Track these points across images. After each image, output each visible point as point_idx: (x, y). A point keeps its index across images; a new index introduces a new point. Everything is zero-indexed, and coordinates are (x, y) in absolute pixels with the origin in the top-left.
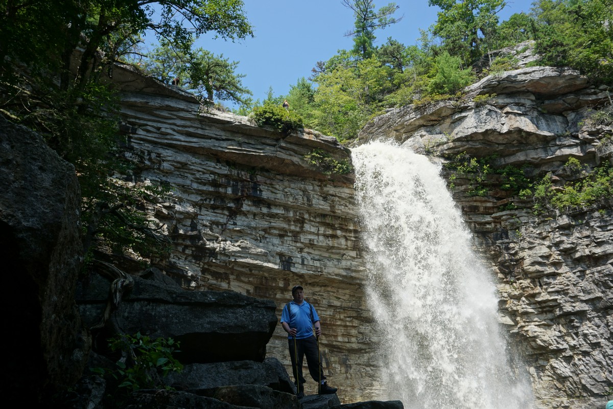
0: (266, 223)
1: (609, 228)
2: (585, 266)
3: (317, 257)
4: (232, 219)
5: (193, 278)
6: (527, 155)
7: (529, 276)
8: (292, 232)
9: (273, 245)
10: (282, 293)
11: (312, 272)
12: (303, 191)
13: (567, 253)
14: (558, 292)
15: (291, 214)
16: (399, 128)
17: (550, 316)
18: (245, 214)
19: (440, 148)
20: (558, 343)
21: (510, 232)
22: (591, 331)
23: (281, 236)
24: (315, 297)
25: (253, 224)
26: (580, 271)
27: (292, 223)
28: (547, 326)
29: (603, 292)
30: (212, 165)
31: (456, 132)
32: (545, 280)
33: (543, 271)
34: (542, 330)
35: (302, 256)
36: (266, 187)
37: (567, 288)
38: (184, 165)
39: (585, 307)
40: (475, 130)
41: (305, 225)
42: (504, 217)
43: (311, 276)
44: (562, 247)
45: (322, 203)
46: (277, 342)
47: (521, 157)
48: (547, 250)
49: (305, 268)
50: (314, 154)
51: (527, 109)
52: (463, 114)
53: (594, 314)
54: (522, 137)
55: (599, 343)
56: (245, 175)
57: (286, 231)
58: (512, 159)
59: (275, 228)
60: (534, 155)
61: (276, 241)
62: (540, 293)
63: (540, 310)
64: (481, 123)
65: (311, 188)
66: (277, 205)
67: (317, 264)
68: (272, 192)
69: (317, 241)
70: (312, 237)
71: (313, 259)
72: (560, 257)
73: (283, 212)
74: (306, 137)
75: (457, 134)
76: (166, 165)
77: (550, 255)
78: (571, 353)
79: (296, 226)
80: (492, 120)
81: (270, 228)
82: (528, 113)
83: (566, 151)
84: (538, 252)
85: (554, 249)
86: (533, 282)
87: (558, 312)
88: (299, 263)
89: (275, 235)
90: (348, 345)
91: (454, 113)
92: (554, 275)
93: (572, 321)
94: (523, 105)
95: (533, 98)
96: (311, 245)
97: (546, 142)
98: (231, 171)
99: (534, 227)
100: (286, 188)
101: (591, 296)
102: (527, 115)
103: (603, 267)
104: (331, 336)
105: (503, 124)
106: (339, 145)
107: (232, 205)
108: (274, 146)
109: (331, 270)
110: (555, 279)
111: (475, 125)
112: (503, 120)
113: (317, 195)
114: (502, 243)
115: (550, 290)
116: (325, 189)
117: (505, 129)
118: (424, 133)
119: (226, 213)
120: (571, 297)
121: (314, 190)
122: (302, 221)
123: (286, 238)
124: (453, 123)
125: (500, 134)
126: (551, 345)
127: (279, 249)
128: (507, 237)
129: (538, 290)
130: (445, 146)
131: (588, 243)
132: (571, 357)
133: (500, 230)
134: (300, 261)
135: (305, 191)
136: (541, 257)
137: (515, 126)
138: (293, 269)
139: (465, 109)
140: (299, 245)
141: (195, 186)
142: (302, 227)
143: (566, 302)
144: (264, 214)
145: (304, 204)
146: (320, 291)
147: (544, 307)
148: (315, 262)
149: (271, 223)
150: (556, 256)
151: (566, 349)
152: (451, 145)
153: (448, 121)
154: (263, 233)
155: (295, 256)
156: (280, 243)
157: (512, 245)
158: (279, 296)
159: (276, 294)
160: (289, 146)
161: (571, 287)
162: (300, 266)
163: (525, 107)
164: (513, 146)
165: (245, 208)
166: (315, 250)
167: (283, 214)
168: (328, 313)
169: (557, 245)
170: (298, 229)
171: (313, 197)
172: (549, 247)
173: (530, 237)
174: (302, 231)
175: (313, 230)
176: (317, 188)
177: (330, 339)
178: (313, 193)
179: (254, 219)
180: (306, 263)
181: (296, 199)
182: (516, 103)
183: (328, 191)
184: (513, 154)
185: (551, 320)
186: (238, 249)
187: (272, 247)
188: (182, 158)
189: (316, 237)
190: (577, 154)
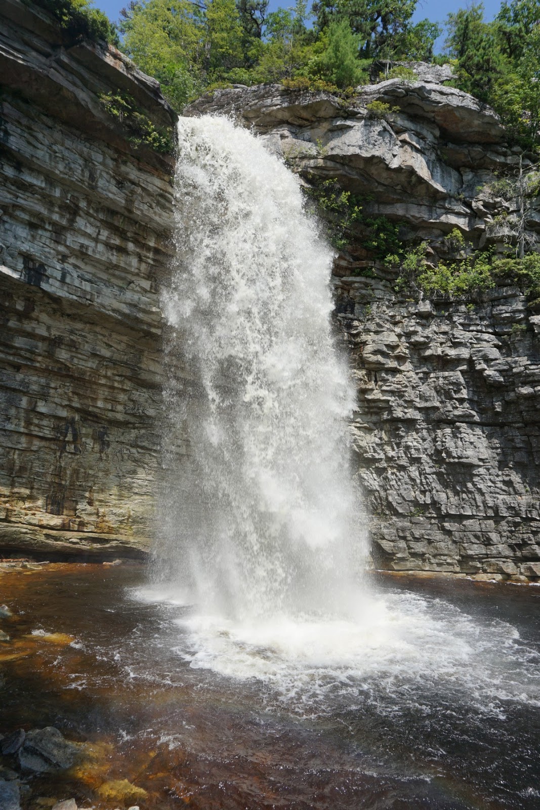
0: (9, 196)
1: (471, 328)
2: (430, 368)
3: (87, 276)
6: (407, 210)
7: (366, 366)
8: (54, 224)
9: (16, 237)
10: (20, 320)
11: (75, 298)
12: (86, 160)
13: (417, 347)
14: (392, 393)
15: (57, 193)
16: (251, 115)
17: (374, 418)
19: (305, 162)
20: (375, 451)
21: (357, 306)
22: (415, 444)
23: (32, 226)
24: (73, 337)
26: (424, 373)
27: (56, 209)
28: (368, 430)
29: (442, 402)
31: (332, 146)
32: (383, 375)
33: (384, 364)
34: (362, 434)
35: (63, 269)
36: (19, 131)
37: (404, 389)
39: (417, 416)
40: (358, 151)
41: (78, 219)
42: (356, 285)
43: (72, 303)
44: (414, 339)
45: (114, 189)
47: (399, 210)
48: (396, 339)
49: (65, 288)
50: (118, 98)
51: (427, 146)
52: (349, 123)
53: (424, 425)
54: (409, 182)
55: (421, 458)
57: (42, 220)
58: (388, 210)
59: (23, 209)
60: (418, 213)
61: (22, 232)
62: (372, 390)
63: (366, 410)
64: (369, 143)
65: (100, 158)
66: (35, 170)
67: (87, 287)
68: (29, 143)
69: (94, 251)
70: (86, 242)
71: (82, 278)
72: (407, 351)
73: (43, 185)
74: (109, 60)
75: (332, 149)
77: (398, 346)
78: (385, 465)
79: (62, 216)
80: (383, 144)
81: (14, 206)
82: (426, 152)
83: (452, 219)
84: (385, 339)
85: (403, 339)
86: (368, 374)
87: (385, 416)
88: (56, 278)
89: (22, 222)
90: (110, 414)
91: (336, 117)
92: (394, 371)
93: (398, 429)
94: (423, 138)
95: (437, 133)
96: (82, 254)
97: (435, 199)
99: (388, 307)
100: (55, 143)
101: (428, 404)
102: (425, 154)
103: (451, 373)
104: (87, 398)
105: (394, 156)
106: (161, 99)
108: (47, 55)
109: (107, 301)
110: (394, 376)
111: (361, 143)
112: (396, 150)
113: (108, 173)
114: (344, 318)
115: (384, 388)
116: (123, 168)
117: (395, 164)
118: (286, 133)
120: (406, 401)
121: (103, 164)
122: (73, 211)
123: (40, 232)
124: (331, 131)
125: (387, 168)
126: (366, 452)
127: (25, 247)
128: (352, 312)
129: (371, 385)
130: (312, 162)
131: (443, 341)
132: (385, 469)
133: (346, 300)
134: (59, 275)
135: (88, 160)
136: (387, 346)
137: (409, 163)
138: (44, 286)
139: (353, 116)
140: (61, 248)
142: (72, 221)
143: (399, 405)
144: (6, 178)
145: (82, 181)
146: (82, 330)
147: (372, 408)
148: (84, 282)
149: (17, 197)
150: (403, 349)
151: (381, 459)
152: (320, 162)
153: (325, 126)
155: (52, 265)
156: (29, 237)
157: (356, 323)
158: (12, 323)
159: (8, 320)
160: (74, 65)
161: (409, 389)
162: (58, 284)
163: (425, 141)
164: (395, 192)
166: (86, 264)
167: (42, 189)
168: (90, 364)
169: (409, 335)
170: (64, 222)
171: (101, 174)
172: (399, 336)
173: (380, 318)
174: (71, 227)
175: (90, 230)
176: (110, 163)
177: (86, 401)
178: (101, 167)
180: (68, 280)
181: (70, 169)
182: (417, 132)
183: (127, 174)
184: (391, 203)
185: (375, 424)
187: (12, 240)
189: (93, 244)
190: (463, 227)
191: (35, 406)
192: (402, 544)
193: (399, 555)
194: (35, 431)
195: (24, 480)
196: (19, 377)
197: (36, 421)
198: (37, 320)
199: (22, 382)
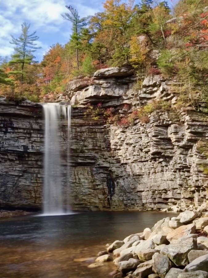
3: (38, 145)
4: (5, 135)
6: (112, 103)
8: (28, 137)
9: (21, 143)
10: (28, 158)
11: (35, 151)
15: (26, 131)
18: (10, 132)
19: (81, 101)
21: (109, 132)
25: (13, 136)
28: (119, 168)
36: (15, 123)
37: (122, 154)
42: (106, 127)
44: (121, 139)
45: (36, 126)
46: (29, 174)
47: (110, 104)
49: (33, 150)
52: (87, 88)
56: (7, 119)
57: (25, 137)
58: (108, 105)
59: (21, 136)
60: (114, 103)
63: (116, 162)
65: (32, 121)
66: (20, 128)
68: (18, 124)
70: (35, 139)
75: (86, 96)
79: (29, 135)
80: (96, 90)
82: (111, 86)
83: (125, 102)
89: (22, 139)
92: (119, 149)
95: (114, 79)
96: (35, 141)
97: (118, 98)
98: (2, 118)
100: (23, 122)
105: (100, 92)
107: (4, 130)
108: (15, 108)
110: (120, 151)
111: (91, 92)
112: (101, 90)
114: (106, 137)
116: (37, 121)
117: (101, 94)
119: (3, 133)
122: (30, 134)
123: (25, 140)
125: (100, 96)
126: (119, 174)
127: (23, 144)
128: (108, 134)
134: (31, 147)
135: (30, 123)
138: (28, 151)
139: (88, 86)
140: (30, 142)
144: (16, 132)
145: (29, 127)
148: (37, 147)
149: (19, 135)
152: (84, 100)
153: (84, 90)
154: (16, 138)
155: (29, 146)
156: (23, 142)
157: (109, 137)
159: (26, 159)
160: (20, 108)
162: (31, 149)
165: (9, 131)
166: (37, 143)
167: (23, 132)
170: (29, 136)
171: (33, 124)
174: (31, 137)
175: (35, 136)
176: (34, 121)
179: (13, 134)
180: (33, 148)
181: (26, 126)
182: (107, 82)
184: (108, 102)
186: (8, 145)
189: (37, 139)
190: (128, 103)
191: (38, 176)
192: (129, 201)
193: (128, 205)
194: (38, 181)
195: (38, 193)
196: (33, 170)
197: (38, 179)
198: (31, 157)
199: (33, 171)
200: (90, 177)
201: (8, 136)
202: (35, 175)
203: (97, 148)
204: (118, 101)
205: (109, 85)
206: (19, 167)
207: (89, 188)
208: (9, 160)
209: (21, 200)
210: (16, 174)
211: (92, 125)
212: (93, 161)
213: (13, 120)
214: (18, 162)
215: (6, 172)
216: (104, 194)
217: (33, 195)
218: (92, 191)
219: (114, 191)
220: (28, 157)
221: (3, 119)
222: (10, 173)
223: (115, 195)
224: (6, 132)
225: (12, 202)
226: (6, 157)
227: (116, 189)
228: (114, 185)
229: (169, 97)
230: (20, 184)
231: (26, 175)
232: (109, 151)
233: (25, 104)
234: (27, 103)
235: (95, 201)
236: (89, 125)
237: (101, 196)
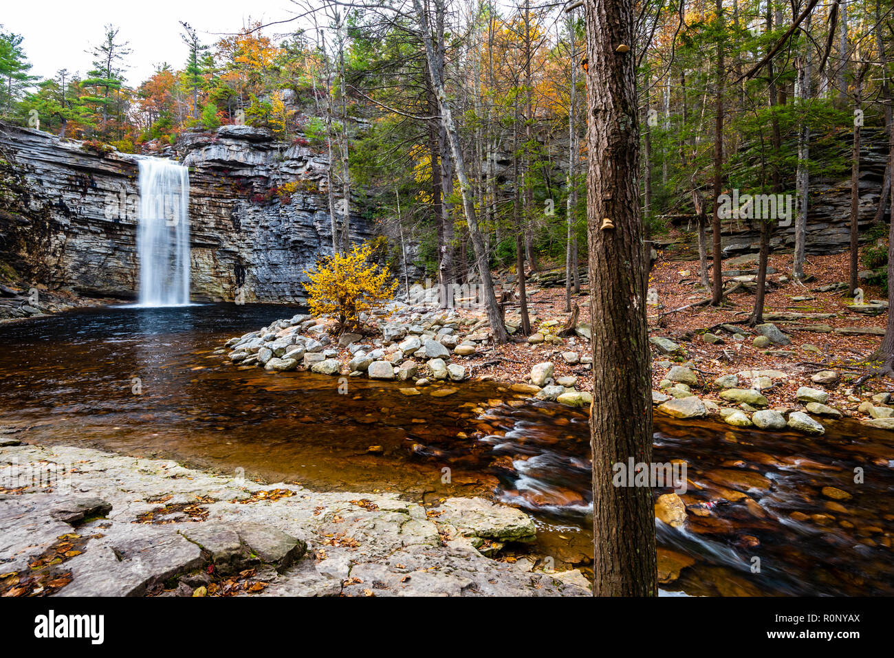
0: (102, 199)
4: (83, 197)
5: (66, 225)
6: (242, 173)
14: (253, 240)
18: (91, 194)
19: (199, 164)
25: (95, 200)
30: (65, 170)
31: (207, 156)
36: (99, 181)
38: (48, 171)
39: (261, 247)
40: (214, 157)
44: (255, 220)
47: (239, 173)
48: (250, 220)
51: (243, 148)
52: (209, 147)
53: (263, 251)
56: (86, 175)
60: (247, 173)
65: (125, 182)
66: (107, 191)
68: (103, 184)
72: (254, 225)
76: (38, 171)
77: (251, 223)
82: (243, 150)
91: (206, 145)
92: (251, 232)
94: (241, 146)
95: (247, 142)
97: (252, 167)
99: (246, 209)
101: (263, 243)
105: (227, 156)
107: (81, 190)
111: (215, 154)
112: (228, 154)
114: (234, 214)
115: (250, 238)
116: (133, 183)
119: (80, 194)
124: (206, 150)
125: (227, 161)
128: (237, 212)
133: (235, 208)
135: (121, 184)
141: (58, 181)
143: (256, 244)
144: (100, 195)
152: (204, 163)
153: (204, 149)
154: (101, 204)
157: (238, 216)
161: (257, 238)
165: (89, 192)
169: (253, 218)
176: (128, 183)
179: (95, 197)
182: (237, 144)
184: (238, 170)
186: (88, 212)
188: (47, 167)
190: (265, 176)
198: (125, 231)
200: (212, 261)
201: (88, 199)
202: (132, 255)
203: (221, 227)
204: (252, 171)
205: (240, 148)
206: (107, 243)
207: (211, 275)
208: (91, 231)
209: (111, 285)
210: (104, 252)
211: (215, 198)
212: (216, 243)
213: (94, 177)
214: (105, 235)
215: (88, 248)
216: (231, 283)
217: (130, 279)
218: (215, 278)
219: (243, 280)
220: (121, 230)
221: (79, 174)
222: (92, 250)
223: (245, 285)
224: (84, 194)
225: (99, 287)
226: (86, 228)
227: (246, 278)
228: (244, 273)
229: (317, 177)
230: (109, 264)
231: (118, 254)
232: (237, 233)
233: (114, 158)
234: (117, 156)
235: (218, 291)
236: (210, 196)
237: (227, 286)
